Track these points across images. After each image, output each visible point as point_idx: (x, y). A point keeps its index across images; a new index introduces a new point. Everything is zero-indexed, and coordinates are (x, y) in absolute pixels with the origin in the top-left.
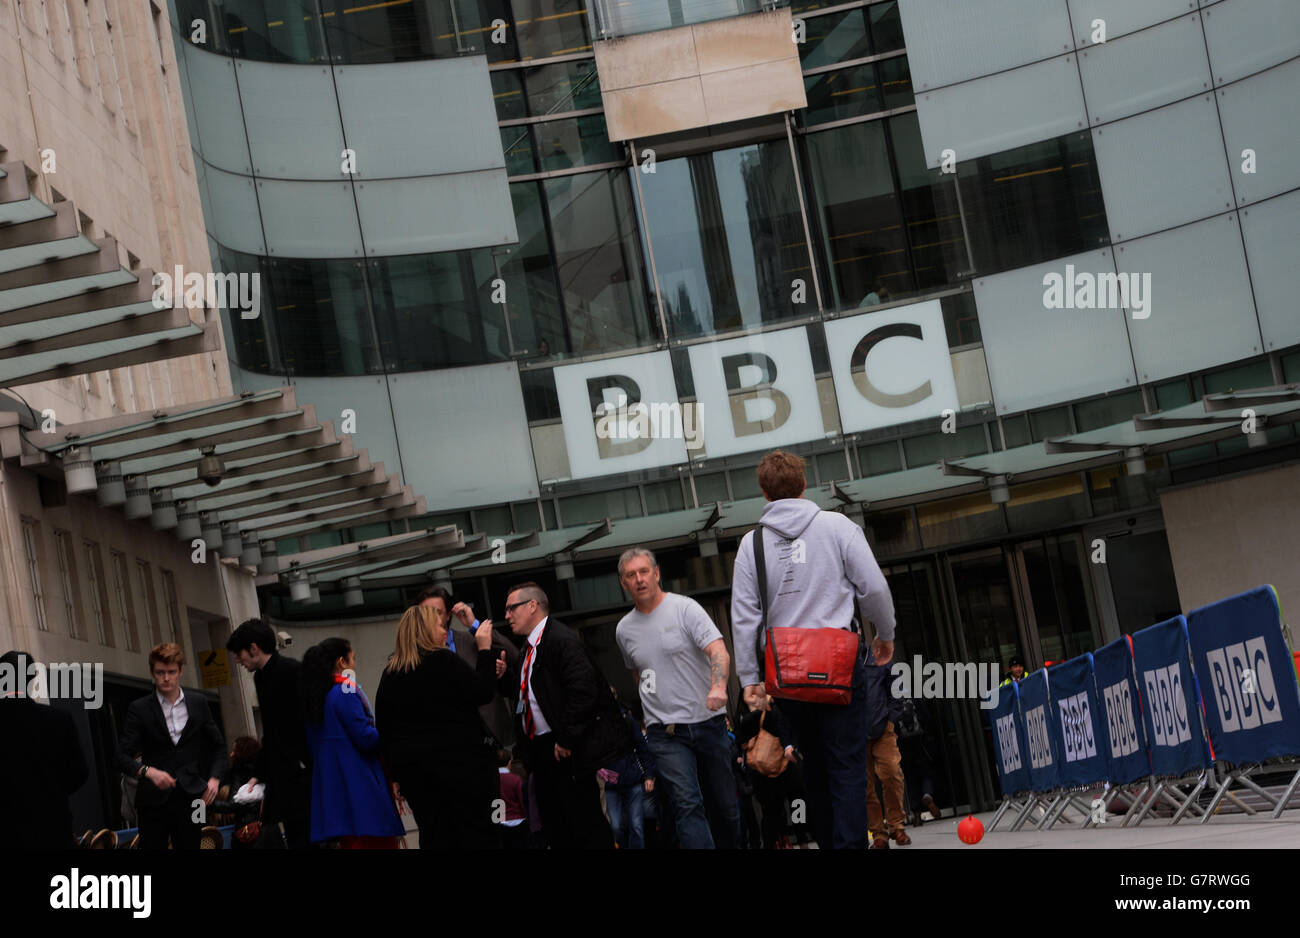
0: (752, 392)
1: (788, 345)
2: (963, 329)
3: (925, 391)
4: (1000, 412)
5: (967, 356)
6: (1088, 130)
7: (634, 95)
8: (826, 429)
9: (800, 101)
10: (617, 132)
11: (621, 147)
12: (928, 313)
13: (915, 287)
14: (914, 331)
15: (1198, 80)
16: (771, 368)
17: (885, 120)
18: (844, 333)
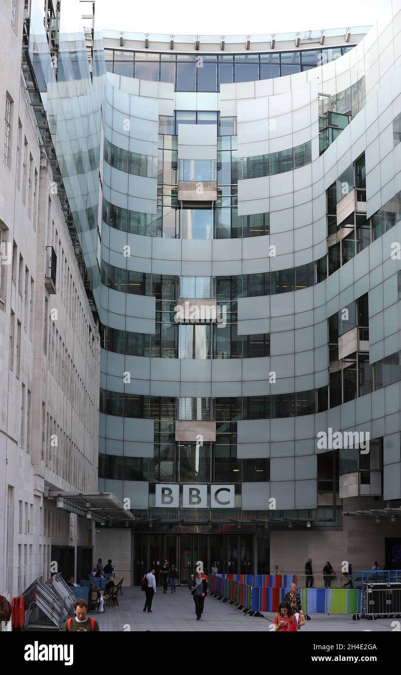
0: (194, 496)
1: (203, 488)
2: (238, 491)
3: (228, 502)
4: (242, 510)
5: (238, 496)
6: (270, 458)
7: (181, 433)
8: (208, 506)
9: (214, 440)
10: (177, 439)
11: (177, 442)
12: (232, 487)
13: (230, 481)
14: (228, 490)
15: (292, 454)
16: (198, 492)
17: (230, 446)
18: (214, 488)
